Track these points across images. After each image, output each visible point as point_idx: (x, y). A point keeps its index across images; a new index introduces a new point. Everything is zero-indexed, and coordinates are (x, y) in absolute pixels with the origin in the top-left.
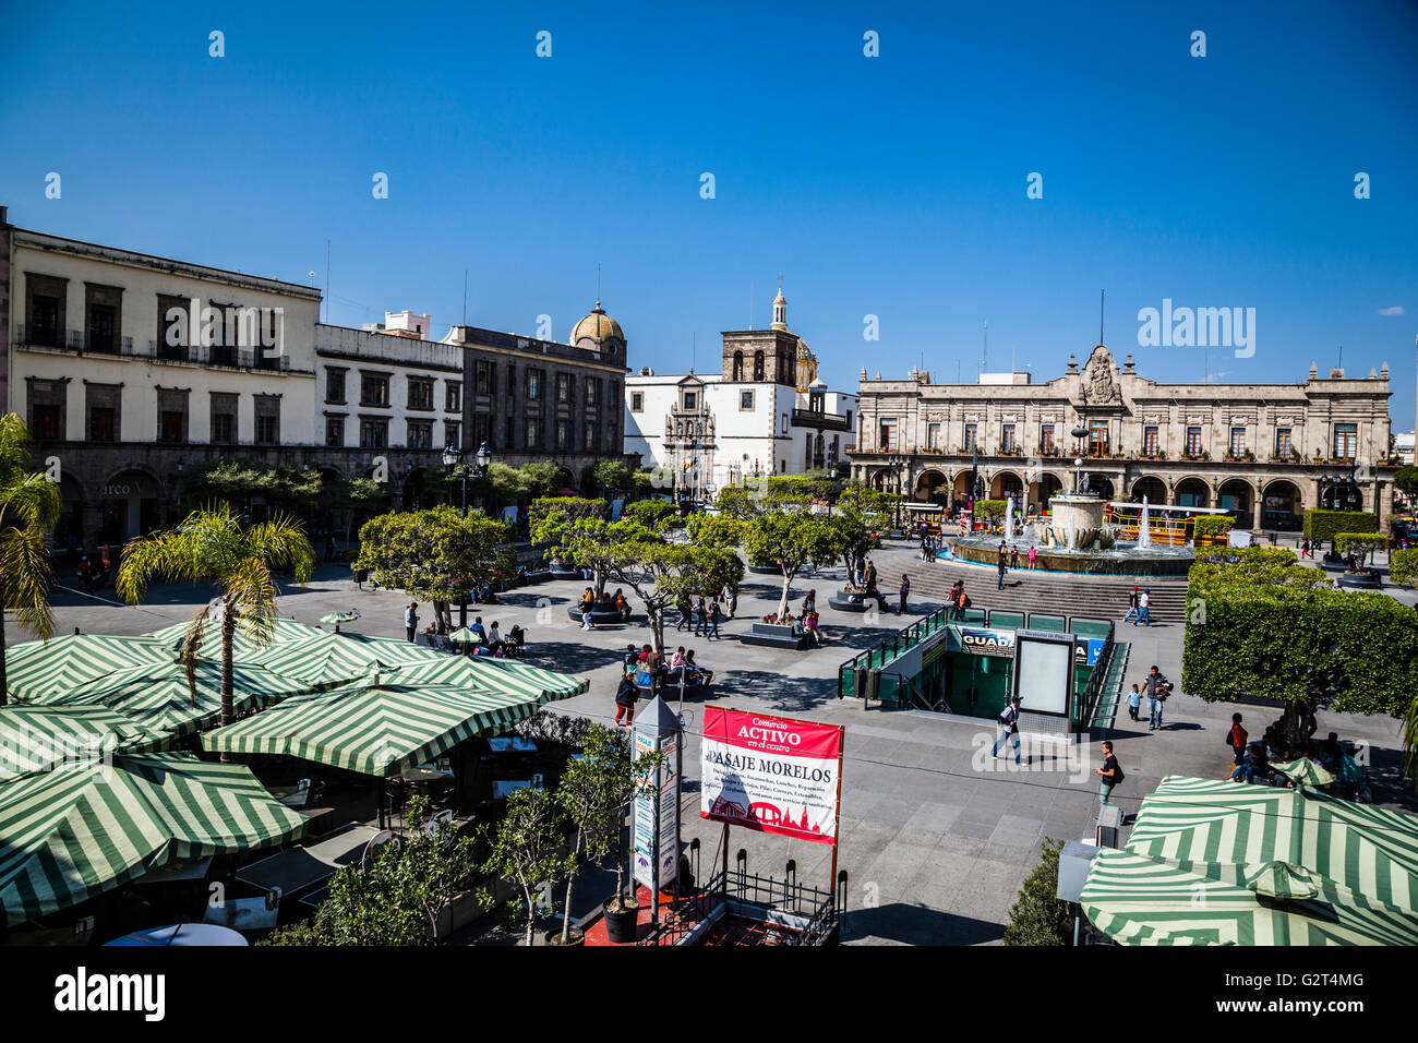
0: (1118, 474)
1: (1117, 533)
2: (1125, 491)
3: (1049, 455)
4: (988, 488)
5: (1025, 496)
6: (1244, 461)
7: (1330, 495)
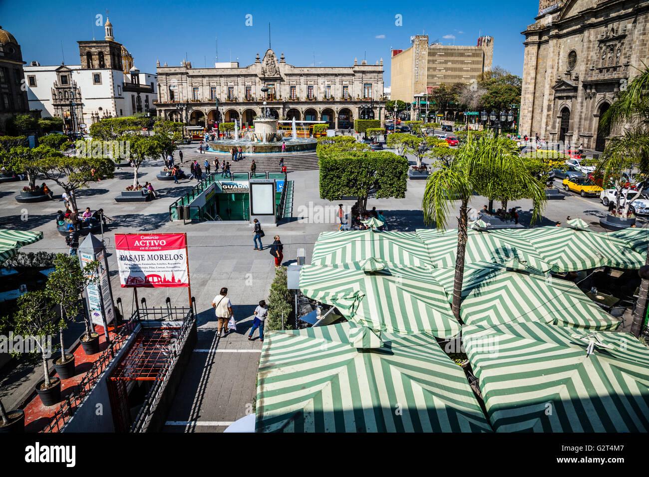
0: (280, 108)
1: (283, 134)
2: (284, 115)
3: (249, 100)
4: (223, 117)
5: (241, 120)
6: (331, 100)
7: (363, 113)
